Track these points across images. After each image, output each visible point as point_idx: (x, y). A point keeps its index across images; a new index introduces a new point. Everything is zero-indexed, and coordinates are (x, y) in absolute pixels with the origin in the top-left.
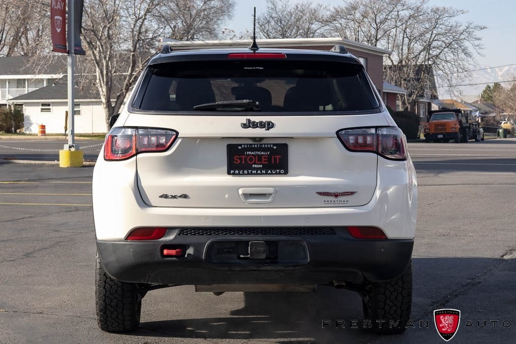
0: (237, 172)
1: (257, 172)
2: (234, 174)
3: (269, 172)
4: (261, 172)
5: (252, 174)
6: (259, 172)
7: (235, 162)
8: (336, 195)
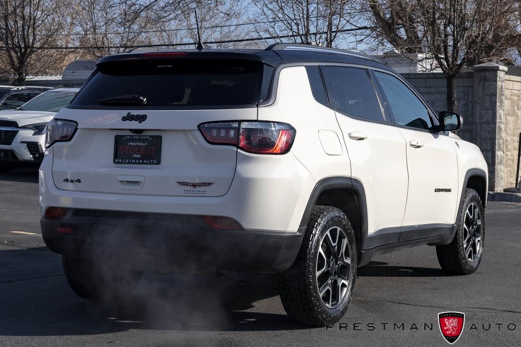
0: (120, 161)
1: (136, 161)
2: (118, 163)
3: (145, 161)
4: (139, 161)
5: (132, 163)
6: (137, 161)
7: (120, 152)
8: (194, 185)
